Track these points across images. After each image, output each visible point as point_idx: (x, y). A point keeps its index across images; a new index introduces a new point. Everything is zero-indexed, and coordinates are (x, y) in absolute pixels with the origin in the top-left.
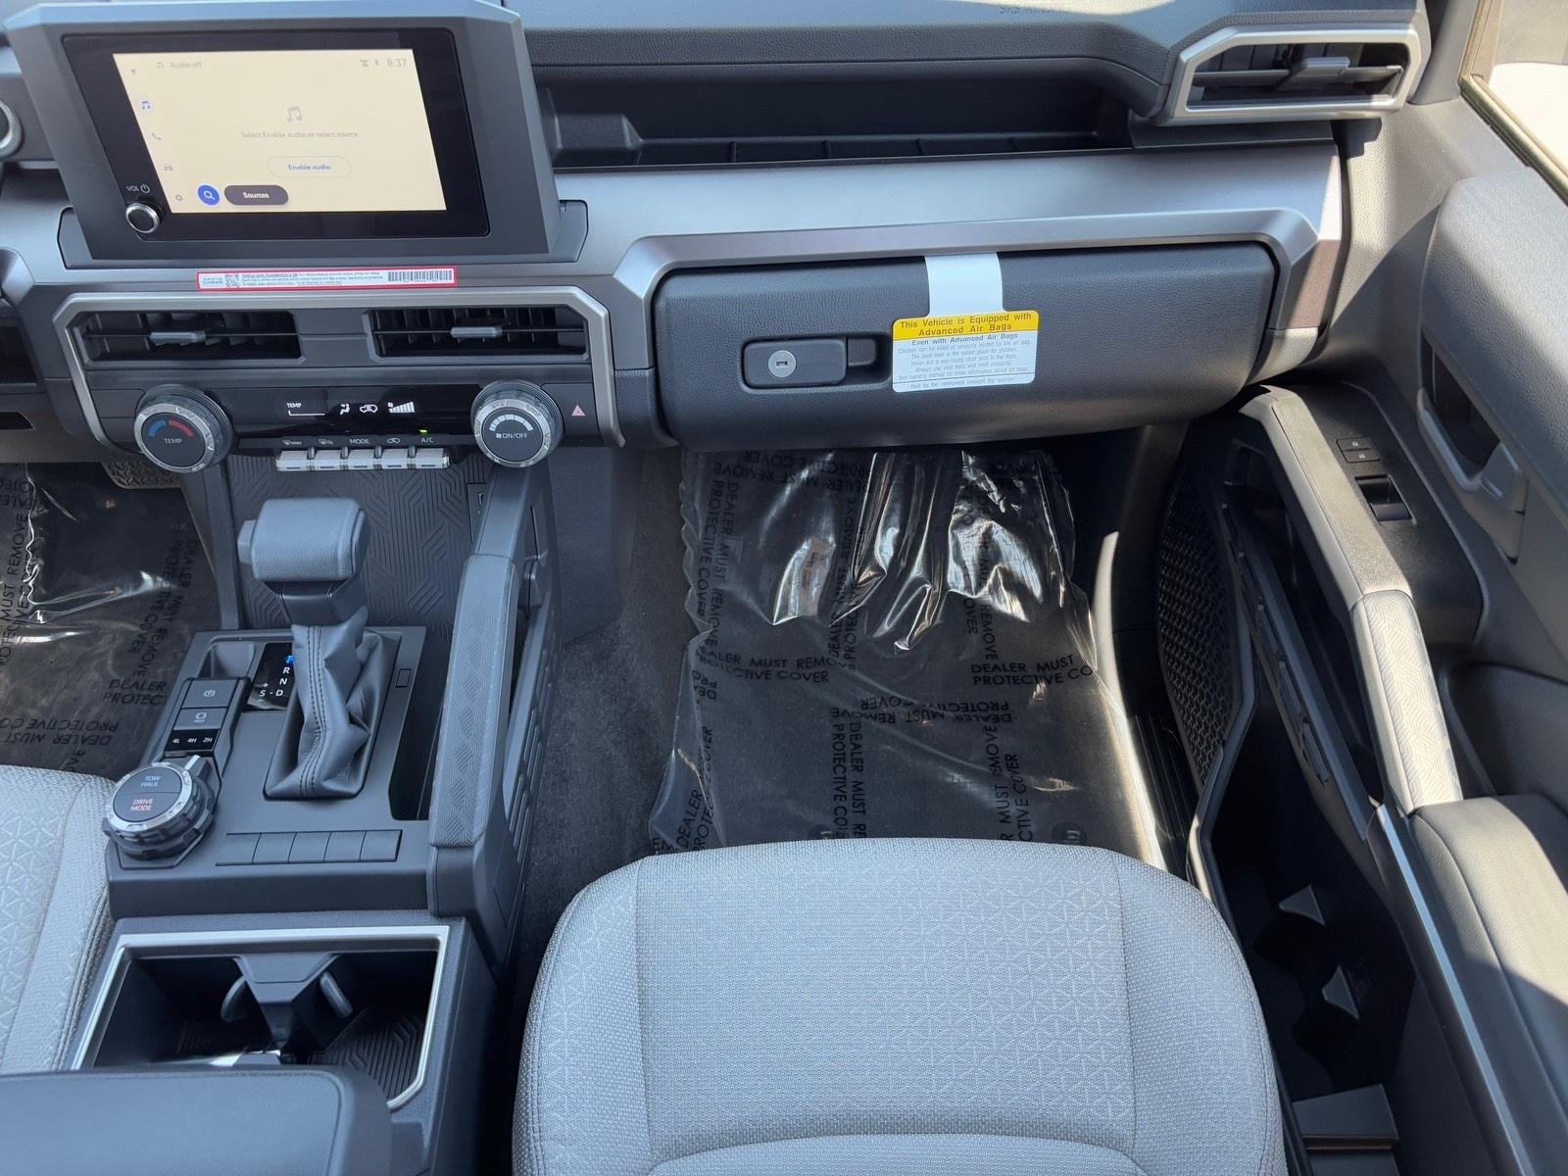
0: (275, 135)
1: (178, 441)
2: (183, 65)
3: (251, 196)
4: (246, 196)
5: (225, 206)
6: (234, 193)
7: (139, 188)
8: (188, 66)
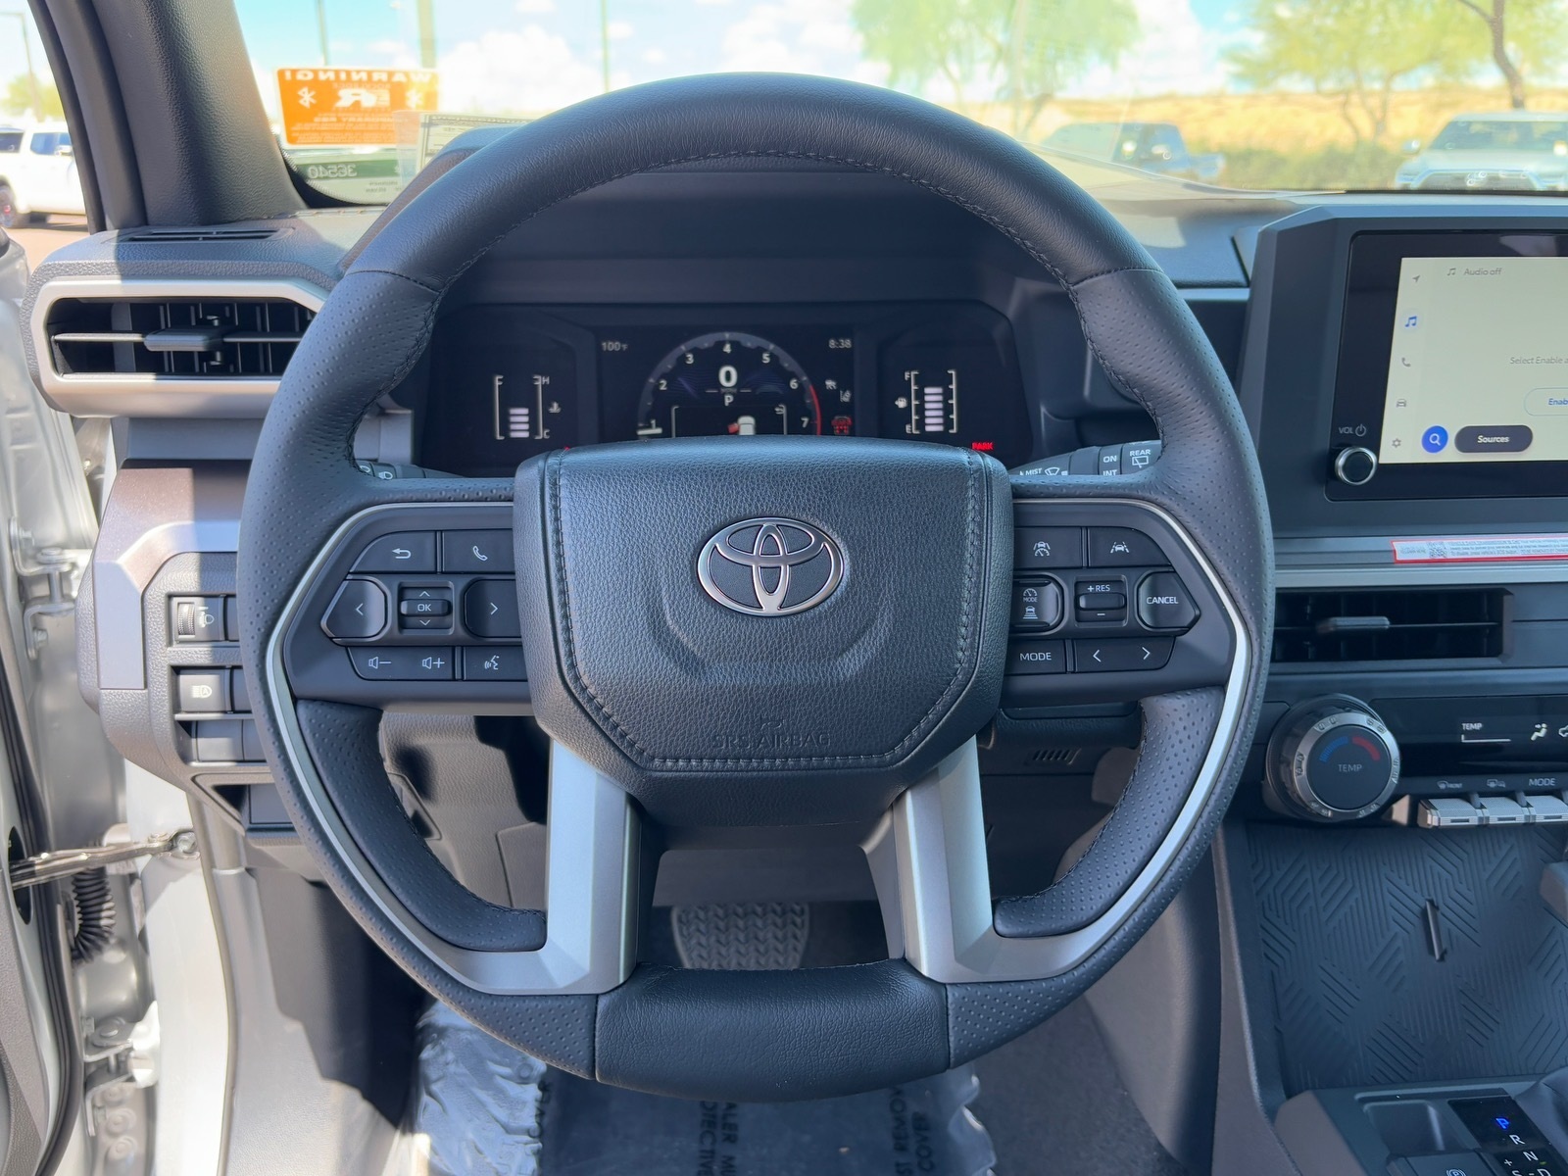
0: (1549, 361)
1: (1357, 768)
2: (1479, 272)
3: (1488, 440)
4: (1481, 439)
5: (1450, 454)
6: (1468, 438)
7: (1354, 430)
8: (1485, 273)
